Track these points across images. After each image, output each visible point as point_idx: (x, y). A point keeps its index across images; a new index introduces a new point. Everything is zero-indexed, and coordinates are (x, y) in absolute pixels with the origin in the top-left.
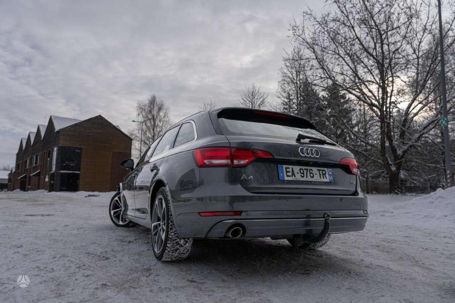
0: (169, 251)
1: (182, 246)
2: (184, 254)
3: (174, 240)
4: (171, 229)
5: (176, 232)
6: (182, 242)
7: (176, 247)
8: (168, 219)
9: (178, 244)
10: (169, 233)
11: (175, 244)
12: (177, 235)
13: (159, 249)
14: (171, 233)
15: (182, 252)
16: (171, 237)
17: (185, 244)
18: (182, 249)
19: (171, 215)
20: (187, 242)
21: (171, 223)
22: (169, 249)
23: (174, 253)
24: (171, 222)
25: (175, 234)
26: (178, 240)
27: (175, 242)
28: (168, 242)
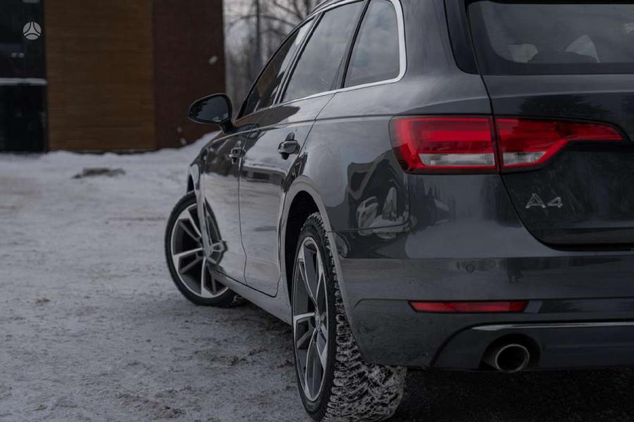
0: (340, 399)
1: (376, 385)
2: (384, 405)
3: (352, 369)
4: (342, 339)
5: (356, 348)
6: (375, 374)
7: (360, 387)
8: (333, 312)
9: (366, 379)
10: (338, 349)
11: (356, 380)
12: (359, 355)
13: (314, 392)
14: (343, 349)
15: (376, 400)
16: (342, 359)
17: (386, 380)
18: (376, 393)
19: (341, 301)
20: (389, 374)
21: (341, 323)
22: (339, 393)
23: (357, 404)
24: (342, 318)
25: (355, 352)
26: (364, 369)
27: (355, 373)
28: (337, 374)
